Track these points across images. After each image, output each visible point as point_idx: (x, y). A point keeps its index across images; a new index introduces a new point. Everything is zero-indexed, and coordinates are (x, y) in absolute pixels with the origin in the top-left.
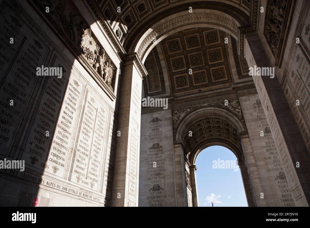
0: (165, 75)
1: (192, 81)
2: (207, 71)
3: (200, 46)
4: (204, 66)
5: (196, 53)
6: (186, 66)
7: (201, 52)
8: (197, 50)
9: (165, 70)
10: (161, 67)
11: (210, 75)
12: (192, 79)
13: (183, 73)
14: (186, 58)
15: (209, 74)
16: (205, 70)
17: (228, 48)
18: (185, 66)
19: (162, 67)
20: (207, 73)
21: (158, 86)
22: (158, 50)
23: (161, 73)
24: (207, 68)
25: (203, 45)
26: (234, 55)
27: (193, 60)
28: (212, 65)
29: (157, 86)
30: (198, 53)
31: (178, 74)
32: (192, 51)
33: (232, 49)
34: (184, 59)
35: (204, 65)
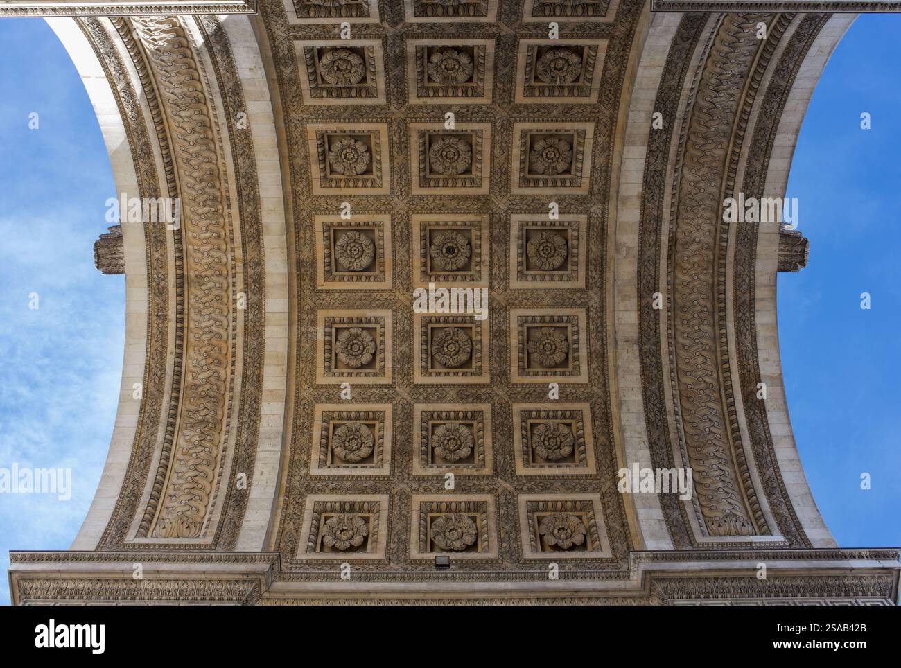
0: (262, 473)
1: (403, 538)
2: (498, 505)
3: (485, 379)
4: (487, 477)
5: (459, 407)
6: (393, 458)
7: (485, 407)
8: (465, 393)
9: (273, 449)
10: (254, 433)
11: (516, 528)
12: (407, 529)
13: (363, 491)
14: (398, 424)
15: (508, 518)
16: (489, 498)
17: (624, 409)
18: (388, 456)
19: (261, 430)
20: (498, 514)
21: (199, 519)
22: (267, 341)
23: (245, 461)
24: (500, 490)
25: (501, 374)
26: (651, 448)
27: (435, 438)
28: (530, 478)
29: (194, 523)
30: (470, 407)
31: (333, 490)
32: (437, 393)
33: (643, 416)
34: (388, 422)
35: (488, 471)
